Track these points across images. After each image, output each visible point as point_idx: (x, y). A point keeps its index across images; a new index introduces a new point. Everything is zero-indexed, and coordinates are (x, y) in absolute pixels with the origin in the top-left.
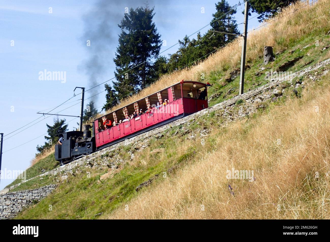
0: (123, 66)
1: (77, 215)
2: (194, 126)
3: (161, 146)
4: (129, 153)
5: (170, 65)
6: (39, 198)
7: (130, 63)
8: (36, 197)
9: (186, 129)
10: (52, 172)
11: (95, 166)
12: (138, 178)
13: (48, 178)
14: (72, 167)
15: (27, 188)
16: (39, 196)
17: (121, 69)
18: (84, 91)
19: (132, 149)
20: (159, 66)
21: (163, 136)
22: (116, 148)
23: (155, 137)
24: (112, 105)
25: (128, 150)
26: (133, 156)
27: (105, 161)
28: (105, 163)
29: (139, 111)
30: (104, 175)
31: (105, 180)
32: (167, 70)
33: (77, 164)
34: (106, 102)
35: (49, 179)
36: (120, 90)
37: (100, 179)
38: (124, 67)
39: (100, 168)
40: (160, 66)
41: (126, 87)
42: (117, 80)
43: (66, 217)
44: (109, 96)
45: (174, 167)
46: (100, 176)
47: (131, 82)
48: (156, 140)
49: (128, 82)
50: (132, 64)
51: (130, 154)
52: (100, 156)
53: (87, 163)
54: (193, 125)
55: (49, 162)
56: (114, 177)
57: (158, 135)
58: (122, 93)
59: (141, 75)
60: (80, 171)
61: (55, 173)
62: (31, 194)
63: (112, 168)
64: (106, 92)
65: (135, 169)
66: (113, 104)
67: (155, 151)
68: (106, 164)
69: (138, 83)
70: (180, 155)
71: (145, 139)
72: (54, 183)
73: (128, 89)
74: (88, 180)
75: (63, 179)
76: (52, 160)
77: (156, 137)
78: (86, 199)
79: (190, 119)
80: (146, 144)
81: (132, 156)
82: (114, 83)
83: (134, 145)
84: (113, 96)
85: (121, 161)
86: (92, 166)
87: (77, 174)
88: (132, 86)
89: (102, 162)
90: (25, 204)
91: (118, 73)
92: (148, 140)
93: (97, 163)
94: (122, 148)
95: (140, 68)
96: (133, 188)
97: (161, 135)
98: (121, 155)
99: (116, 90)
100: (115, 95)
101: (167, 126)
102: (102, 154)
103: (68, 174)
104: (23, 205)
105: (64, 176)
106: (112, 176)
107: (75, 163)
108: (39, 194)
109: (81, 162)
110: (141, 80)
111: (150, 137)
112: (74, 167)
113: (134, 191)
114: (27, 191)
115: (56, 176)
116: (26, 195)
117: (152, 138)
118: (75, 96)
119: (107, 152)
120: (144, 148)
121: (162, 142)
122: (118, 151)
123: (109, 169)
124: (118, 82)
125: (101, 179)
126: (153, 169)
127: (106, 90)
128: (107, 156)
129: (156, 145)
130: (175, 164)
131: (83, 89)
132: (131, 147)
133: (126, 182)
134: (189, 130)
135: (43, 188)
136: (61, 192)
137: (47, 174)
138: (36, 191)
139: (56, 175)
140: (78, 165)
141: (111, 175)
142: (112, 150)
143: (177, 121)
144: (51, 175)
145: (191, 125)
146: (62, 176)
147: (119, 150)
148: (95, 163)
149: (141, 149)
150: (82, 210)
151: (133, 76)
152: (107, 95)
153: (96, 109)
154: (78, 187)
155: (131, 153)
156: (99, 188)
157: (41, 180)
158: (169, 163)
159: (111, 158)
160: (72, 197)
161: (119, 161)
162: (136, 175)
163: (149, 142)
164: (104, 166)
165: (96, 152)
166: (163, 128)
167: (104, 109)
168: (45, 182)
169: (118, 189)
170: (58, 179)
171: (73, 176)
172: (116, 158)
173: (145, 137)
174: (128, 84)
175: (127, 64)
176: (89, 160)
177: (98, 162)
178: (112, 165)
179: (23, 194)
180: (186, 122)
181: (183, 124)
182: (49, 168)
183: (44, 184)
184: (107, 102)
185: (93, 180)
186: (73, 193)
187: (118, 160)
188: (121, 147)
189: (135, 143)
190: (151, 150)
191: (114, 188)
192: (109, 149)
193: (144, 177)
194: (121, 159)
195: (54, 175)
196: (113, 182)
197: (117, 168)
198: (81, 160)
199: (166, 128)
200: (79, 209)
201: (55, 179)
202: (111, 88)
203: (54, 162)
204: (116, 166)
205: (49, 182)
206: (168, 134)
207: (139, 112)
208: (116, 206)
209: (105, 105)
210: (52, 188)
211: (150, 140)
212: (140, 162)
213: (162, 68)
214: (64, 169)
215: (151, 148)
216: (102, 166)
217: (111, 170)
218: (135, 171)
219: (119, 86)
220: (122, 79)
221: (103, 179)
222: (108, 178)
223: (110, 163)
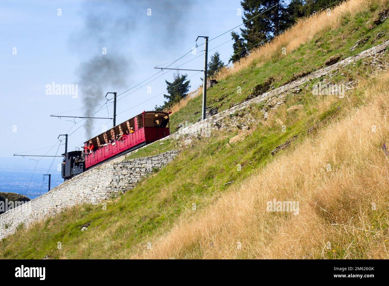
0: (252, 10)
1: (204, 184)
2: (337, 78)
3: (299, 102)
4: (263, 111)
5: (307, 8)
6: (160, 165)
7: (260, 6)
8: (156, 165)
9: (328, 82)
10: (173, 135)
11: (224, 127)
12: (274, 140)
13: (169, 143)
15: (146, 155)
16: (160, 164)
17: (250, 13)
18: (207, 40)
19: (265, 107)
20: (294, 8)
21: (301, 90)
22: (247, 106)
23: (292, 92)
24: (241, 56)
25: (261, 107)
26: (266, 115)
27: (235, 121)
28: (234, 124)
30: (234, 138)
31: (235, 143)
32: (304, 13)
35: (171, 144)
36: (250, 38)
37: (229, 142)
38: (254, 12)
39: (228, 130)
40: (296, 9)
41: (257, 35)
42: (246, 26)
43: (192, 186)
44: (237, 46)
45: (315, 126)
46: (229, 139)
47: (262, 28)
48: (293, 95)
49: (258, 29)
50: (262, 7)
51: (263, 112)
52: (228, 116)
53: (213, 124)
54: (337, 76)
56: (245, 139)
57: (295, 89)
58: (251, 42)
59: (273, 20)
61: (177, 137)
62: (150, 161)
63: (243, 130)
64: (234, 42)
65: (269, 130)
66: (242, 54)
67: (292, 108)
68: (236, 125)
69: (270, 29)
70: (321, 112)
71: (280, 94)
72: (177, 148)
73: (259, 37)
74: (215, 144)
75: (186, 143)
76: (173, 122)
78: (214, 166)
79: (333, 69)
80: (281, 101)
81: (265, 115)
82: (242, 30)
83: (268, 102)
84: (241, 46)
85: (253, 120)
86: (219, 127)
87: (202, 137)
88: (263, 33)
89: (231, 122)
90: (144, 173)
91: (246, 19)
92: (283, 96)
94: (253, 106)
95: (272, 12)
96: (268, 151)
97: (299, 89)
98: (253, 114)
99: (244, 39)
100: (244, 45)
101: (305, 79)
102: (231, 113)
103: (192, 137)
104: (142, 175)
105: (187, 140)
106: (243, 139)
108: (160, 161)
110: (273, 26)
111: (286, 91)
113: (270, 154)
114: (146, 158)
115: (178, 140)
116: (145, 162)
117: (288, 93)
118: (197, 46)
119: (237, 111)
120: (279, 104)
121: (300, 98)
122: (249, 109)
123: (240, 130)
124: (246, 29)
125: (230, 142)
126: (291, 129)
127: (232, 39)
128: (237, 115)
129: (293, 101)
130: (316, 123)
131: (207, 38)
132: (263, 104)
133: (260, 146)
134: (332, 82)
135: (164, 155)
136: (184, 159)
137: (168, 139)
138: (156, 158)
141: (242, 137)
142: (242, 108)
143: (317, 72)
144: (172, 139)
145: (335, 77)
146: (185, 140)
147: (251, 108)
148: (223, 124)
149: (276, 106)
150: (209, 179)
151: (264, 21)
152: (234, 45)
153: (223, 62)
154: (204, 152)
155: (264, 111)
156: (228, 152)
157: (161, 145)
158: (309, 121)
159: (241, 118)
160: (198, 165)
161: (250, 121)
162: (270, 136)
163: (285, 98)
164: (233, 127)
165: (224, 111)
166: (301, 80)
167: (231, 61)
168: (166, 147)
169: (251, 153)
170: (181, 144)
171: (197, 140)
172: (247, 118)
173: (280, 92)
174: (258, 30)
175: (257, 7)
176: (215, 121)
177: (226, 123)
178: (242, 125)
179: (142, 162)
180: (328, 74)
181: (324, 75)
183: (165, 149)
184: (235, 52)
185: (222, 144)
186: (198, 160)
187: (250, 119)
188: (252, 104)
189: (269, 100)
190: (288, 107)
191: (246, 152)
192: (238, 107)
193: (280, 139)
194: (253, 118)
195: (176, 139)
196: (245, 145)
197: (249, 129)
198: (207, 121)
199: (304, 81)
200: (207, 177)
201: (177, 144)
202: (238, 36)
203: (176, 124)
204: (247, 127)
205: (170, 147)
206: (307, 88)
208: (249, 173)
209: (232, 57)
210: (175, 154)
211: (286, 95)
212: (275, 122)
213: (298, 11)
215: (288, 104)
216: (231, 127)
217: (241, 132)
218: (270, 132)
219: (248, 34)
220: (251, 26)
221: (232, 142)
222: (238, 141)
223: (240, 124)
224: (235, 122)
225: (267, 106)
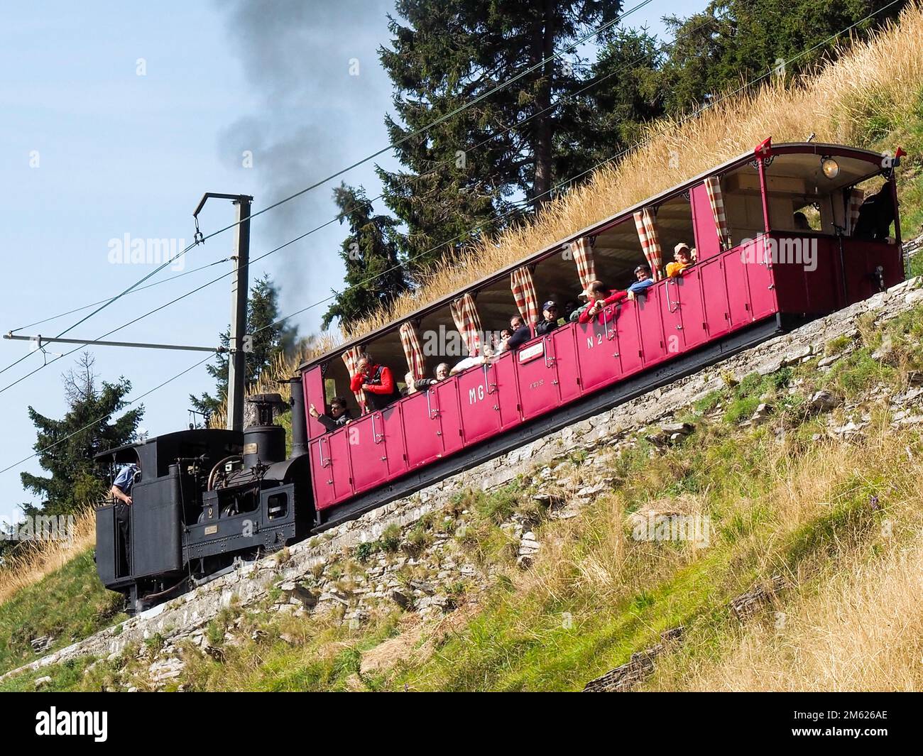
0: (433, 88)
2: (855, 371)
3: (679, 485)
4: (511, 528)
5: (676, 79)
7: (468, 67)
9: (813, 391)
10: (94, 643)
11: (330, 601)
14: (201, 614)
17: (424, 100)
18: (245, 212)
19: (523, 506)
20: (615, 81)
21: (688, 429)
22: (440, 505)
23: (648, 439)
24: (377, 294)
25: (504, 511)
26: (530, 543)
27: (382, 574)
29: (539, 312)
30: (382, 648)
31: (390, 672)
32: (660, 101)
33: (227, 597)
34: (346, 280)
35: (84, 683)
36: (421, 213)
37: (358, 670)
38: (438, 93)
39: (354, 613)
40: (623, 84)
41: (452, 197)
42: (404, 160)
44: (361, 249)
45: (767, 584)
46: (358, 655)
47: (478, 168)
48: (652, 451)
50: (477, 73)
51: (513, 531)
52: (351, 550)
53: (285, 587)
54: (852, 364)
55: (71, 595)
56: (434, 655)
57: (663, 426)
58: (428, 230)
59: (528, 133)
60: (251, 631)
61: (111, 649)
63: (421, 613)
64: (345, 230)
65: (550, 607)
66: (383, 288)
68: (390, 592)
69: (511, 174)
70: (793, 525)
71: (593, 449)
73: (464, 207)
75: (156, 679)
76: (87, 587)
77: (652, 436)
79: (833, 335)
80: (598, 478)
81: (524, 543)
82: (386, 177)
83: (536, 487)
84: (378, 249)
85: (468, 569)
86: (311, 601)
87: (231, 649)
88: (483, 189)
89: (368, 579)
91: (404, 126)
92: (607, 456)
93: (336, 586)
94: (468, 506)
95: (524, 96)
97: (679, 426)
98: (468, 541)
99: (394, 217)
100: (392, 244)
101: (706, 380)
102: (364, 538)
103: (184, 650)
105: (162, 661)
106: (426, 651)
107: (220, 591)
109: (251, 585)
110: (528, 160)
111: (620, 436)
112: (212, 613)
115: (120, 664)
117: (628, 442)
118: (200, 239)
119: (392, 528)
120: (586, 496)
121: (686, 463)
122: (447, 519)
123: (406, 615)
124: (407, 170)
125: (364, 668)
126: (651, 602)
127: (340, 218)
128: (392, 546)
129: (653, 478)
130: (771, 570)
131: (244, 202)
132: (515, 495)
134: (829, 391)
137: (69, 658)
139: (117, 659)
140: (235, 599)
141: (419, 645)
142: (416, 515)
143: (759, 350)
144: (91, 660)
145: (842, 366)
146: (152, 661)
147: (457, 513)
148: (326, 586)
149: (572, 503)
151: (487, 136)
152: (348, 245)
155: (519, 526)
157: (38, 688)
158: (737, 565)
159: (412, 560)
161: (455, 573)
162: (555, 638)
163: (616, 465)
164: (376, 601)
165: (331, 531)
166: (689, 387)
167: (336, 320)
170: (133, 680)
171: (209, 662)
172: (441, 559)
173: (590, 439)
174: (460, 179)
175: (454, 74)
176: (291, 574)
177: (343, 584)
178: (419, 592)
180: (810, 354)
181: (795, 362)
182: (72, 628)
184: (351, 279)
185: (326, 677)
187: (452, 565)
188: (463, 496)
189: (542, 475)
190: (631, 507)
192: (396, 512)
193: (604, 645)
194: (467, 559)
195: (111, 658)
197: (449, 606)
198: (252, 576)
199: (702, 390)
201: (116, 680)
202: (367, 207)
203: (98, 595)
204: (441, 598)
206: (718, 420)
207: (541, 317)
209: (340, 298)
211: (619, 453)
212: (576, 571)
213: (636, 92)
214: (160, 625)
215: (629, 495)
216: (364, 601)
217: (414, 622)
218: (551, 616)
219: (414, 194)
220: (428, 158)
221: (373, 666)
222: (401, 663)
223: (408, 585)
224: (384, 578)
225: (533, 505)
